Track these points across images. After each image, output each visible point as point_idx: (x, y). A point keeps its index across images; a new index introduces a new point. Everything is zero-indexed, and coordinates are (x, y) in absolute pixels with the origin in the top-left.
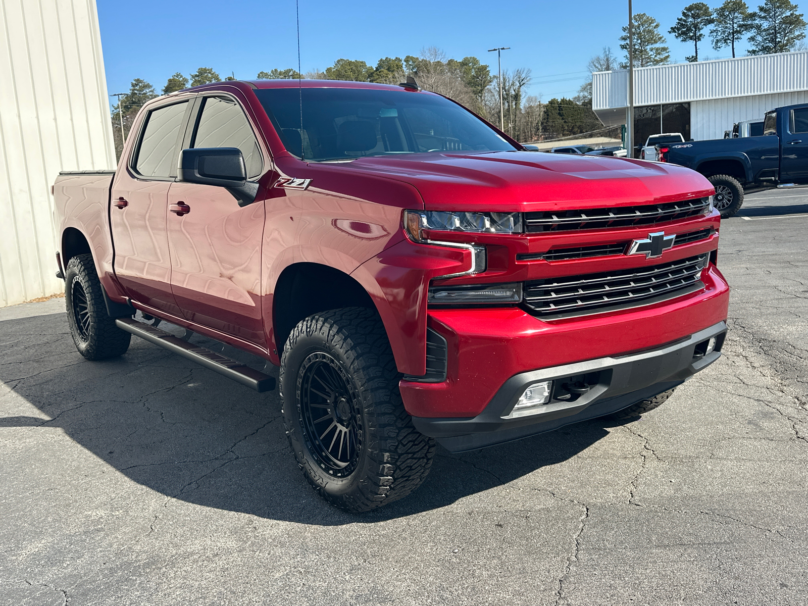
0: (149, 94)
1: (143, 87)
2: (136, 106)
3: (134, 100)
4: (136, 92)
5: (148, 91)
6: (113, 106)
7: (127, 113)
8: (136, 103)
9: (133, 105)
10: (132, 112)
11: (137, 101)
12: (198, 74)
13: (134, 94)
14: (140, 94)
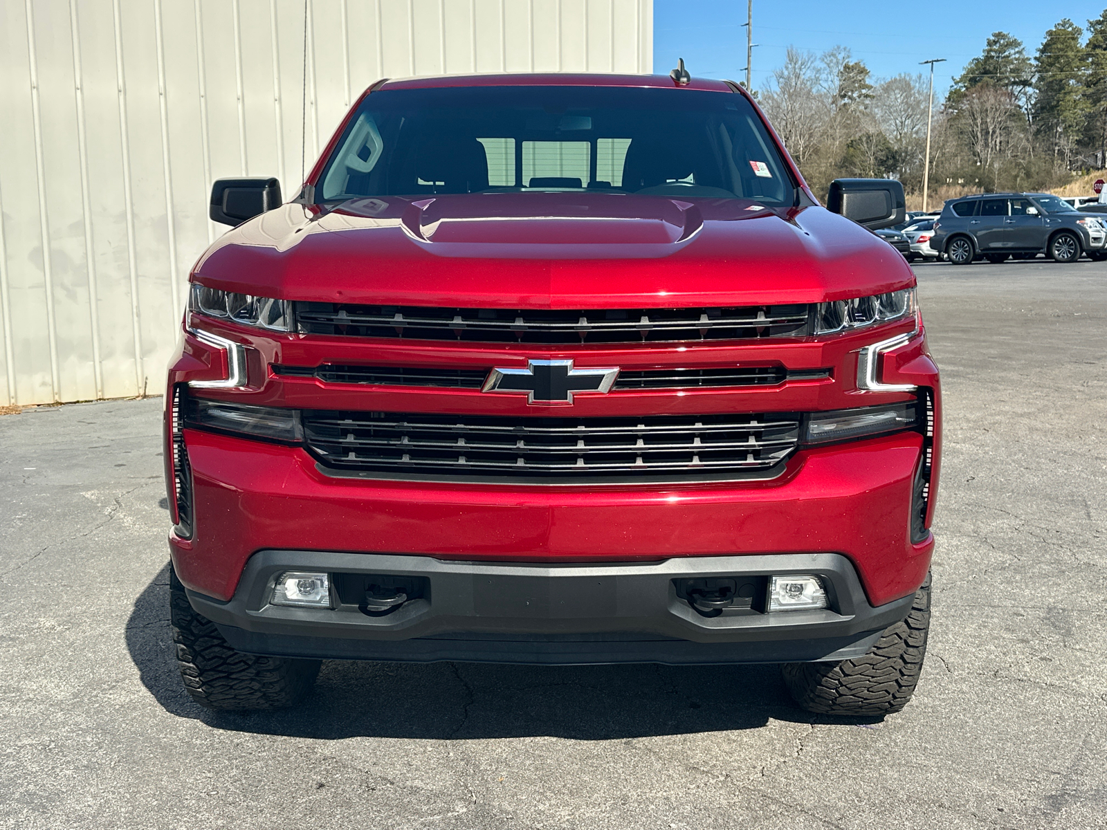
0: (1013, 56)
1: (1006, 46)
2: (988, 77)
3: (988, 67)
4: (993, 54)
5: (1012, 52)
6: (953, 78)
7: (973, 90)
8: (991, 73)
9: (983, 77)
10: (982, 87)
11: (991, 69)
12: (1101, 19)
13: (988, 58)
14: (998, 57)
